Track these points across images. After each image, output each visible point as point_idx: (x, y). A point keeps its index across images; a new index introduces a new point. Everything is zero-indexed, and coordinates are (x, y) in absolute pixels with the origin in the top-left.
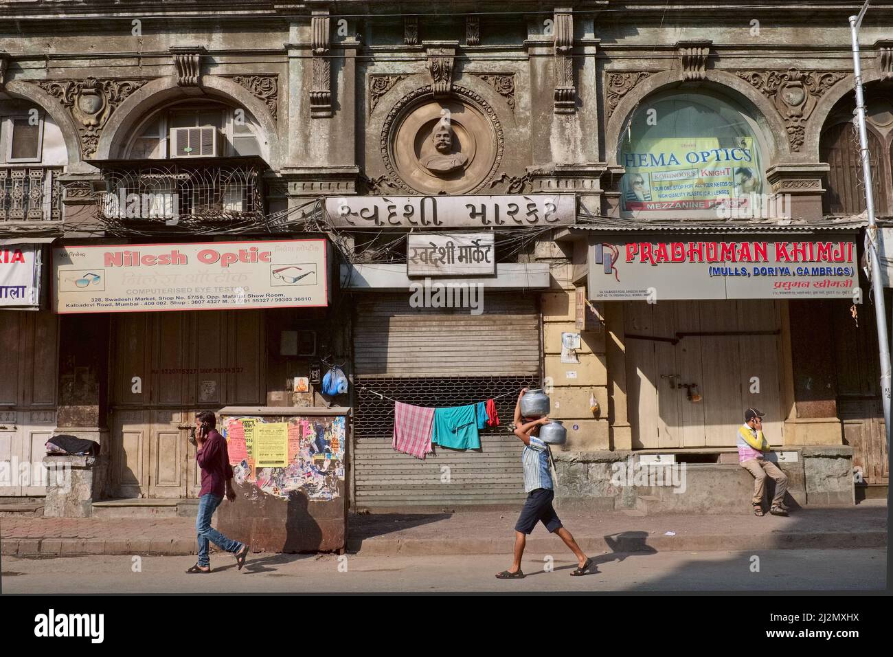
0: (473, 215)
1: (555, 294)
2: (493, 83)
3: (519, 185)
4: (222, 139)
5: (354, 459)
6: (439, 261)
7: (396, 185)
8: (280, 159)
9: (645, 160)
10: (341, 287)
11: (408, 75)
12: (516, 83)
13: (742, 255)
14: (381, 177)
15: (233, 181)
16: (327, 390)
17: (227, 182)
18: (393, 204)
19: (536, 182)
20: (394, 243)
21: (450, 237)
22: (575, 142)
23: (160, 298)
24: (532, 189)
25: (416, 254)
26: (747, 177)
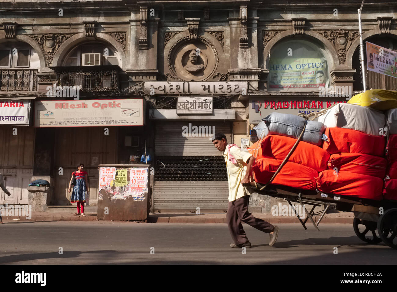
0: (205, 89)
1: (238, 123)
2: (215, 35)
3: (225, 77)
4: (103, 58)
5: (154, 190)
6: (190, 108)
7: (174, 77)
8: (126, 66)
9: (278, 67)
10: (150, 118)
11: (180, 32)
12: (224, 35)
13: (313, 106)
14: (168, 74)
15: (107, 75)
16: (144, 161)
17: (104, 75)
18: (171, 85)
19: (231, 76)
20: (172, 101)
21: (195, 98)
22: (248, 60)
23: (77, 121)
24: (230, 79)
25: (180, 105)
26: (322, 75)
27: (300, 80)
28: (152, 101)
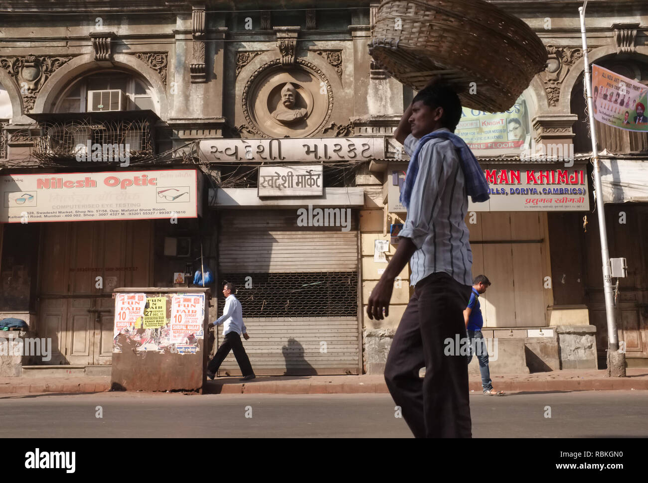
0: (308, 152)
1: (370, 211)
2: (326, 57)
3: (345, 131)
4: (126, 99)
5: (218, 334)
6: (282, 186)
7: (254, 131)
8: (168, 113)
10: (209, 205)
11: (263, 51)
12: (343, 57)
13: (502, 179)
14: (242, 126)
15: (132, 129)
16: (198, 282)
17: (127, 129)
18: (248, 145)
19: (356, 129)
20: (250, 173)
21: (291, 168)
22: (386, 99)
23: (76, 212)
24: (354, 133)
25: (265, 181)
26: (517, 125)
27: (479, 136)
28: (214, 173)
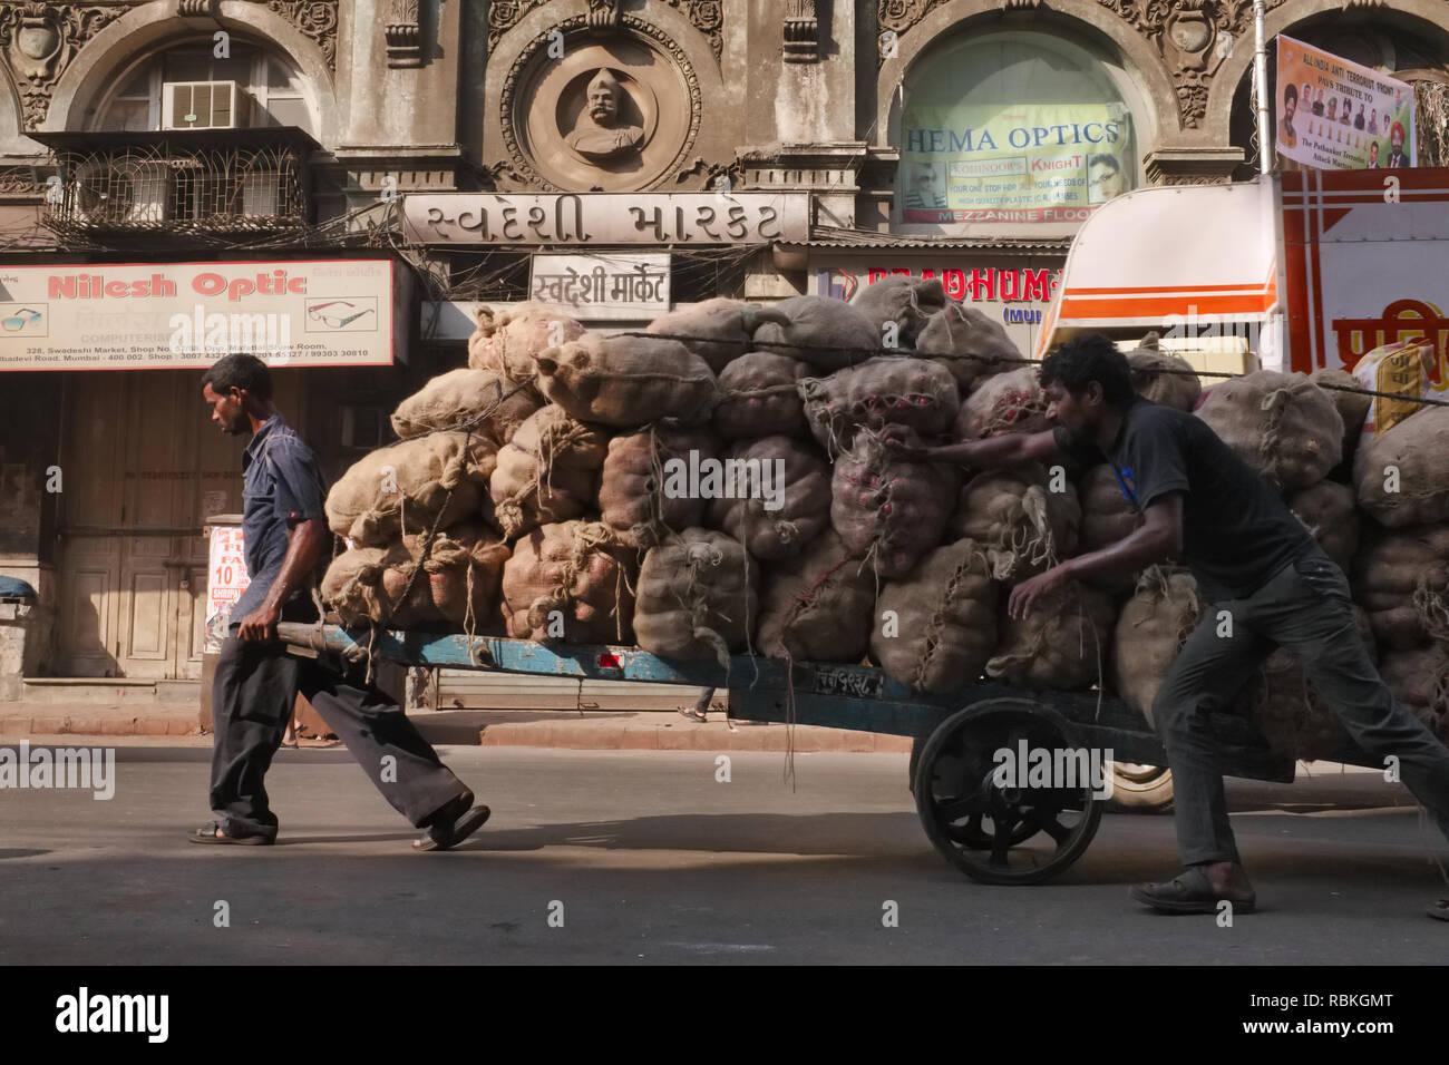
0: (641, 224)
2: (687, 11)
3: (726, 179)
4: (246, 103)
6: (580, 299)
7: (525, 176)
8: (338, 133)
9: (940, 141)
10: (422, 338)
12: (726, 12)
14: (499, 164)
15: (256, 169)
17: (247, 169)
18: (511, 207)
19: (750, 173)
20: (511, 270)
21: (600, 258)
22: (816, 107)
23: (133, 349)
24: (745, 183)
25: (543, 287)
26: (1111, 170)
27: (1024, 193)
28: (435, 268)
